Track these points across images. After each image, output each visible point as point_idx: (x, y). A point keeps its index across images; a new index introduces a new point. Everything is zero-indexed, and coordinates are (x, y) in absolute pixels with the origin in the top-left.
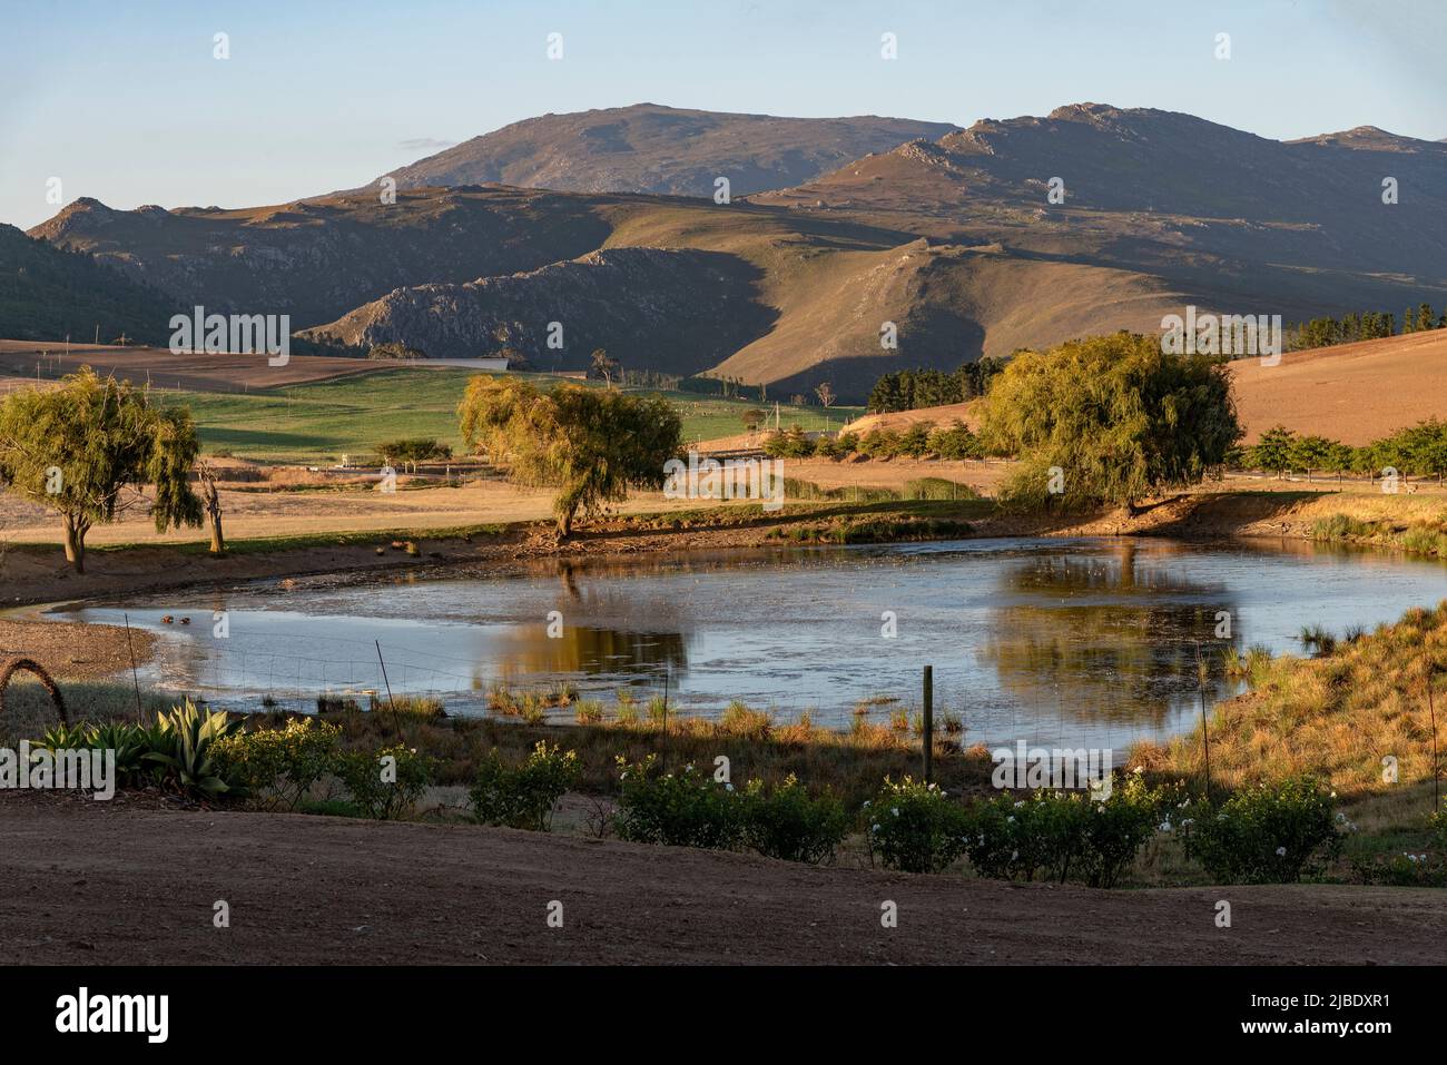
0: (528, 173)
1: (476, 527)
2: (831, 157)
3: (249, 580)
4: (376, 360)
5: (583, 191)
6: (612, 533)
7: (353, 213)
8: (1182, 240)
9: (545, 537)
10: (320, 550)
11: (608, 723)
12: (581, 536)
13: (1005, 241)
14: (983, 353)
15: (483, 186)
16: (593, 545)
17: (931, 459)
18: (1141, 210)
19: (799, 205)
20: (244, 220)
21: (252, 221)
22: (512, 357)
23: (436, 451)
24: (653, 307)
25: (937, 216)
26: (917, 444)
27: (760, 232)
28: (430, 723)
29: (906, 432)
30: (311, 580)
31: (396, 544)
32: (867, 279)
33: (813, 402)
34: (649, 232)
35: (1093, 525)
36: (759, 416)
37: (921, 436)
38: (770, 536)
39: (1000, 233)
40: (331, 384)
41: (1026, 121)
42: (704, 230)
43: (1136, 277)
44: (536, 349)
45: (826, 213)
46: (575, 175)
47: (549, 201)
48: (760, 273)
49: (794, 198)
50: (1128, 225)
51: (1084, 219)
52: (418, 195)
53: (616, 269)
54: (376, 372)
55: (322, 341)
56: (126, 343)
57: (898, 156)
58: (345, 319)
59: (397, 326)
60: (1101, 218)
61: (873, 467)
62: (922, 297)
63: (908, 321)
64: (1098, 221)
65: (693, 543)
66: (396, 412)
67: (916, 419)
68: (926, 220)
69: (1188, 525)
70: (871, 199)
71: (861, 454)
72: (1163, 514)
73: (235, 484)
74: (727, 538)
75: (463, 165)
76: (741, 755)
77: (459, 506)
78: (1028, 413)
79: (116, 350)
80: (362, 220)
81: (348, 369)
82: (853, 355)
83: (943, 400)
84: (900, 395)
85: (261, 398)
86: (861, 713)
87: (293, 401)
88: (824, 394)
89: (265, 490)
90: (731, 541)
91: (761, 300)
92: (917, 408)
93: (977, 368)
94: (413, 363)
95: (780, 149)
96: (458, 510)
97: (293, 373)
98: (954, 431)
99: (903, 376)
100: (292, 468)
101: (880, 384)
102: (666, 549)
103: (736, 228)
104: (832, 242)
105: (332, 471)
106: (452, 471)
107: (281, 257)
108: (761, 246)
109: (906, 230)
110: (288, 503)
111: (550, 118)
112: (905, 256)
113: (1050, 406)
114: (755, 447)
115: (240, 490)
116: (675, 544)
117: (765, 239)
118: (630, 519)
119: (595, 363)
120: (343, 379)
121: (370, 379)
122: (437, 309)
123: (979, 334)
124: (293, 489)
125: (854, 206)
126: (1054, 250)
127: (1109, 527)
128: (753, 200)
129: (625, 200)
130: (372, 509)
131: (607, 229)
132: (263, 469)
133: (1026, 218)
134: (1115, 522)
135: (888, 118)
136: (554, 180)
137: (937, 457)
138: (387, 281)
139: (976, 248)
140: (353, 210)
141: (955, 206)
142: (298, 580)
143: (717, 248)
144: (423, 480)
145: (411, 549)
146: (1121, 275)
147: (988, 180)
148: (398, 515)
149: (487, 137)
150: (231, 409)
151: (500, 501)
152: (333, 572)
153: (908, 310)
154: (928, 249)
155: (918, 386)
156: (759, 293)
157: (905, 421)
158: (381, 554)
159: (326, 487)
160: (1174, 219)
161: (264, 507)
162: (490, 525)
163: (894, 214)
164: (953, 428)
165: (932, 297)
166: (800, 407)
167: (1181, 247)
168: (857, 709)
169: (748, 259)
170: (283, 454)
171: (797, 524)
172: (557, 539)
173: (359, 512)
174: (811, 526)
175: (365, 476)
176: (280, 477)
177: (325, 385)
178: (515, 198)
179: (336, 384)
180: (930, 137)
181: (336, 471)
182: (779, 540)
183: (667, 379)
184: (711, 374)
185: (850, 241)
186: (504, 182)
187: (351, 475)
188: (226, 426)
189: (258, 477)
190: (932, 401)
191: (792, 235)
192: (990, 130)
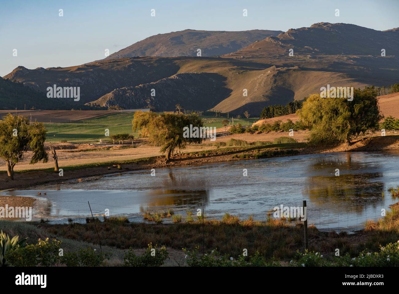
0: (154, 52)
1: (140, 159)
2: (245, 43)
3: (67, 179)
4: (110, 111)
5: (170, 57)
6: (183, 159)
7: (101, 67)
8: (353, 62)
9: (162, 161)
10: (90, 169)
11: (183, 222)
12: (173, 160)
13: (299, 65)
14: (294, 100)
15: (140, 57)
16: (177, 163)
17: (281, 132)
18: (340, 54)
19: (236, 57)
20: (69, 70)
21: (71, 71)
22: (151, 108)
23: (129, 137)
24: (193, 91)
25: (278, 59)
26: (277, 127)
27: (224, 66)
28: (123, 225)
29: (272, 124)
30: (87, 179)
31: (114, 166)
32: (258, 79)
33: (243, 117)
34: (191, 68)
35: (337, 149)
36: (227, 122)
37: (278, 125)
38: (234, 157)
39: (297, 63)
40: (96, 119)
41: (304, 28)
42: (207, 66)
43: (339, 74)
44: (158, 105)
45: (244, 60)
46: (168, 52)
47: (160, 60)
48: (226, 79)
49: (234, 55)
50: (336, 59)
51: (323, 58)
52: (120, 60)
53: (181, 80)
54: (110, 114)
55: (94, 106)
56: (34, 109)
57: (265, 41)
58: (100, 99)
59: (116, 100)
60: (328, 57)
61: (263, 135)
62: (275, 84)
63: (271, 91)
64: (327, 58)
65: (209, 161)
66: (116, 126)
67: (275, 120)
68: (275, 60)
69: (368, 147)
70: (258, 55)
71: (259, 131)
72: (360, 144)
73: (67, 150)
74: (220, 159)
75: (134, 51)
76: (230, 232)
77: (136, 153)
78: (314, 114)
79: (31, 112)
80: (104, 69)
81: (102, 114)
82: (254, 102)
83: (283, 114)
84: (270, 113)
85: (75, 124)
86: (270, 215)
87: (85, 124)
88: (247, 114)
89: (77, 151)
90: (221, 160)
91: (226, 87)
92: (275, 117)
93: (293, 104)
94: (121, 111)
95: (230, 41)
96: (136, 154)
97: (85, 116)
98: (288, 123)
99: (271, 107)
100: (84, 144)
101: (264, 110)
102: (201, 163)
103: (217, 66)
104: (246, 68)
105: (97, 145)
106: (134, 143)
107: (80, 81)
108: (225, 70)
109: (269, 63)
110: (83, 155)
111: (159, 35)
112: (269, 71)
113: (322, 111)
114: (227, 131)
115: (69, 152)
116: (204, 161)
117: (226, 68)
118: (189, 154)
119: (176, 109)
120: (100, 117)
121: (108, 117)
122: (128, 95)
123: (293, 94)
124: (85, 151)
125: (253, 57)
126: (314, 67)
127: (342, 149)
128: (222, 57)
129: (183, 59)
130: (109, 155)
131: (178, 68)
132: (76, 145)
133: (305, 58)
134: (344, 147)
135: (262, 30)
136: (162, 54)
137: (283, 131)
138: (112, 87)
139: (290, 68)
140: (101, 66)
141: (283, 56)
142: (83, 179)
143: (212, 72)
144: (125, 146)
145: (119, 167)
146: (335, 74)
147: (293, 47)
148: (117, 157)
149: (141, 42)
150: (66, 128)
151: (149, 151)
152: (94, 176)
153: (271, 87)
154: (276, 69)
155: (275, 110)
156: (225, 85)
157: (273, 121)
158: (109, 169)
159: (95, 150)
160: (350, 56)
161: (75, 156)
162: (144, 158)
163: (265, 59)
164: (288, 122)
165: (278, 84)
166: (239, 119)
167: (353, 65)
168: (268, 213)
169: (221, 75)
170: (83, 140)
171: (242, 153)
172: (165, 162)
173: (105, 157)
174: (247, 153)
175: (107, 146)
176: (81, 147)
177: (95, 119)
178: (150, 60)
179: (98, 118)
180: (274, 35)
181: (98, 145)
182: (237, 159)
183: (199, 112)
184: (212, 110)
185: (252, 68)
186: (146, 55)
187: (103, 146)
188: (65, 133)
189: (74, 148)
190: (280, 115)
191: (234, 67)
192: (293, 32)
